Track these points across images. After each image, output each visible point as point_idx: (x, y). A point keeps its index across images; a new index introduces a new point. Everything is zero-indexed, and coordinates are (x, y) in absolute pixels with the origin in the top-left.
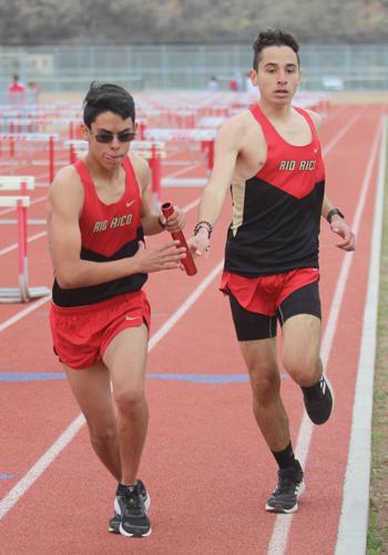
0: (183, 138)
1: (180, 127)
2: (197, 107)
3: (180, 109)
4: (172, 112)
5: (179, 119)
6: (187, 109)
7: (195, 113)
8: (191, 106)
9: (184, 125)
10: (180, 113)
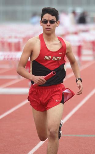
0: (11, 59)
1: (10, 50)
2: (23, 36)
3: (10, 37)
4: (5, 40)
5: (10, 45)
6: (16, 37)
7: (21, 40)
8: (18, 35)
9: (13, 48)
10: (10, 40)
